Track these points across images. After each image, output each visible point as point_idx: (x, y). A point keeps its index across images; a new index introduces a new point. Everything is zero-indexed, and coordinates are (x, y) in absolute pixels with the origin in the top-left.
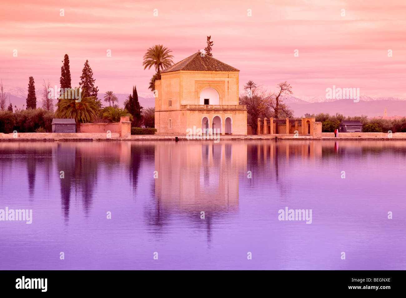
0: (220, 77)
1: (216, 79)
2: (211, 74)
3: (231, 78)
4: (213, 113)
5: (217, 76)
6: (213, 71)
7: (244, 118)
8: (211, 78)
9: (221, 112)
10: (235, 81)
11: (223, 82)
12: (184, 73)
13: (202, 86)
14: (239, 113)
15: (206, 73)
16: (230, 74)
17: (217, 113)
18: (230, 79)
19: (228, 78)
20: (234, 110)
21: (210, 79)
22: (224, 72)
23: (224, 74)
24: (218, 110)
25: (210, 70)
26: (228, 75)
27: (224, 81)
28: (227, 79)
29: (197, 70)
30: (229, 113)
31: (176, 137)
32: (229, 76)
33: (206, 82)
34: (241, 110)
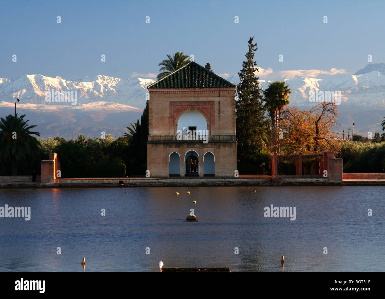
0: (206, 97)
1: (201, 99)
2: (193, 92)
3: (222, 97)
4: (186, 146)
5: (203, 95)
6: (197, 89)
7: (232, 154)
9: (198, 146)
10: (229, 101)
11: (211, 103)
12: (154, 93)
13: (181, 109)
14: (225, 146)
15: (186, 91)
16: (221, 92)
17: (191, 146)
18: (221, 99)
19: (219, 96)
20: (217, 143)
21: (193, 99)
22: (213, 89)
23: (212, 91)
24: (193, 143)
25: (192, 88)
26: (219, 93)
27: (213, 102)
28: (217, 99)
29: (173, 88)
30: (210, 146)
32: (221, 94)
33: (185, 104)
34: (228, 142)
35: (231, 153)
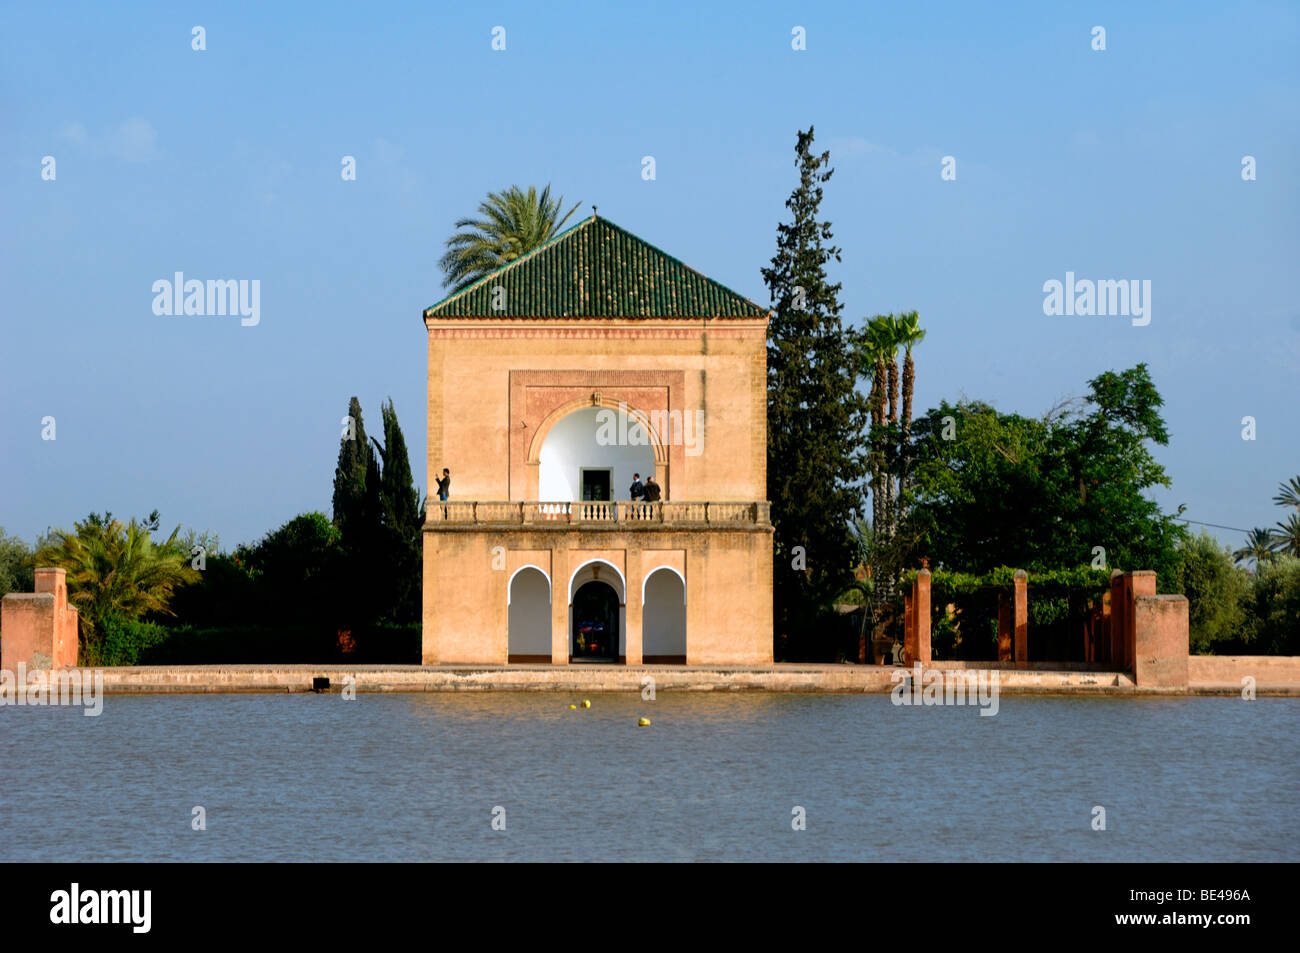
0: (655, 353)
1: (633, 362)
2: (602, 335)
3: (718, 353)
4: (575, 544)
5: (641, 344)
6: (616, 321)
7: (755, 575)
8: (601, 358)
9: (620, 542)
10: (741, 371)
11: (672, 377)
12: (449, 335)
13: (553, 400)
14: (727, 546)
15: (574, 331)
16: (713, 335)
17: (593, 544)
18: (712, 363)
19: (704, 352)
20: (694, 531)
21: (600, 363)
22: (679, 324)
23: (677, 332)
24: (602, 531)
25: (597, 317)
26: (704, 338)
27: (681, 373)
28: (696, 363)
29: (524, 318)
30: (668, 545)
31: (316, 676)
32: (712, 344)
33: (573, 381)
34: (738, 530)
35: (750, 573)
